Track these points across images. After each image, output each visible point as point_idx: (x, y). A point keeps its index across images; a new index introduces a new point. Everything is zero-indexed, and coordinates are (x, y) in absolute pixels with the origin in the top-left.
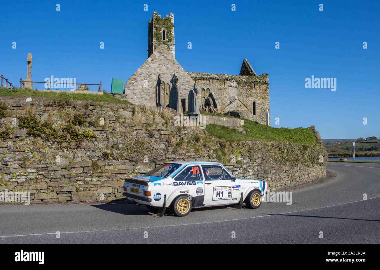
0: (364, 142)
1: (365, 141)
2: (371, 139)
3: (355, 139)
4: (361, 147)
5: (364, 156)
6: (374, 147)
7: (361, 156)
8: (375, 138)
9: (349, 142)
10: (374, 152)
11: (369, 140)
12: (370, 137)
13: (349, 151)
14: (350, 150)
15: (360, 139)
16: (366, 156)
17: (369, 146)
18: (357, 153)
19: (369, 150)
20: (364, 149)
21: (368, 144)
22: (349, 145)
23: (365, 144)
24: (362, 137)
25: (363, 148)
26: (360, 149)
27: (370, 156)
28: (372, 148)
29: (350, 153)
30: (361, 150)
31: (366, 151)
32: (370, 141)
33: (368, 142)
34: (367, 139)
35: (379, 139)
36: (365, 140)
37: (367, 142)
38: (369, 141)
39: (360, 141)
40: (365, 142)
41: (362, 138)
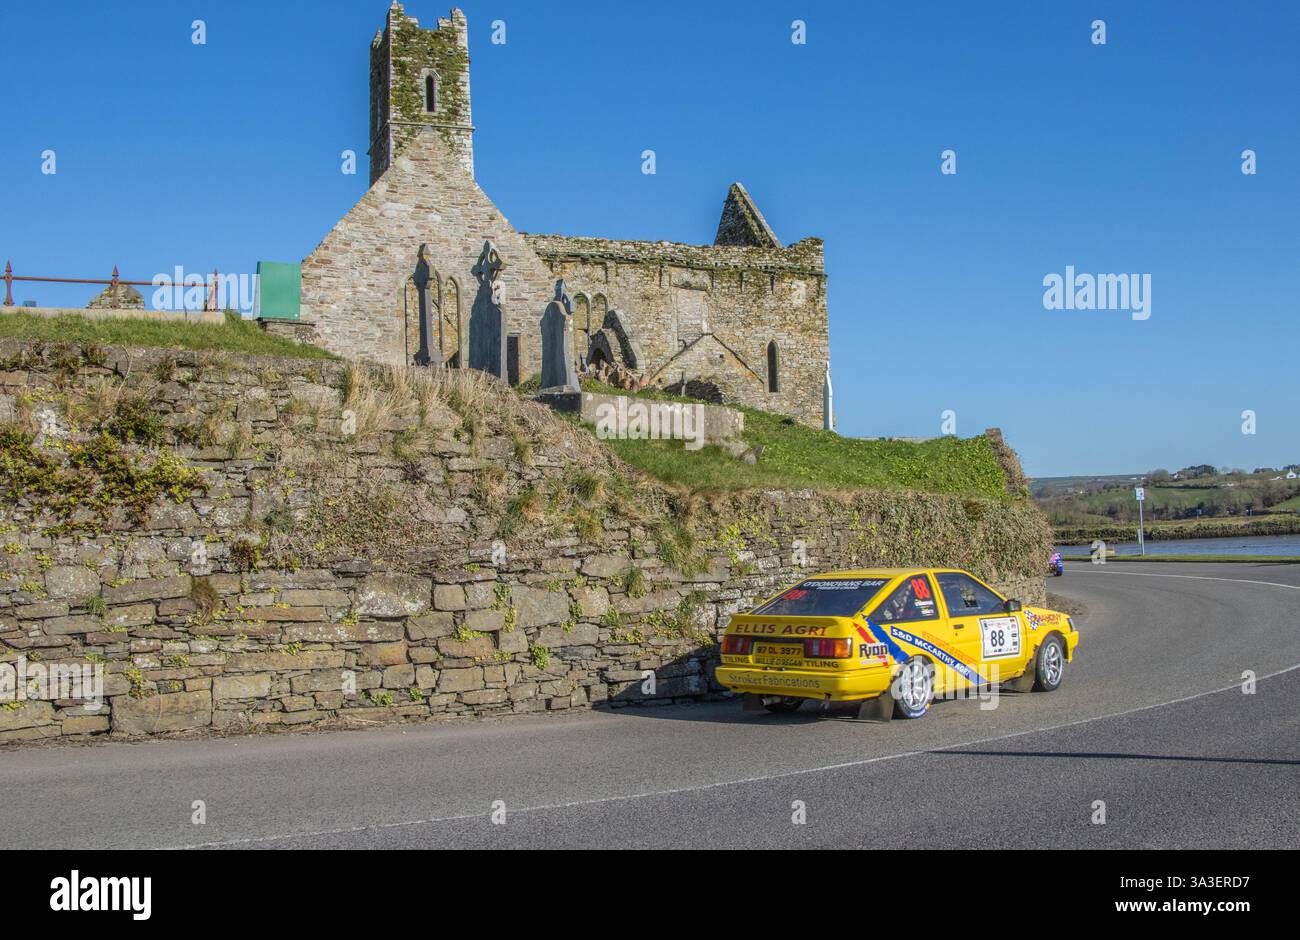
0: (1172, 487)
1: (1175, 480)
2: (1196, 476)
3: (1139, 477)
4: (1159, 506)
5: (1173, 538)
6: (1206, 505)
7: (1162, 537)
8: (1208, 470)
9: (1118, 487)
10: (1205, 522)
11: (1189, 478)
12: (1192, 468)
13: (1118, 519)
14: (1120, 515)
15: (1156, 474)
16: (1180, 536)
17: (1189, 500)
18: (1149, 529)
19: (1191, 514)
20: (1171, 510)
21: (1187, 494)
22: (1117, 500)
23: (1174, 491)
24: (1164, 468)
25: (1167, 508)
26: (1158, 510)
27: (1195, 537)
28: (1201, 506)
29: (1124, 528)
30: (1159, 513)
31: (1177, 517)
32: (1191, 482)
33: (1187, 487)
34: (1182, 476)
35: (1222, 473)
36: (1176, 477)
37: (1180, 484)
38: (1188, 482)
39: (1156, 482)
40: (1174, 484)
41: (1164, 472)
